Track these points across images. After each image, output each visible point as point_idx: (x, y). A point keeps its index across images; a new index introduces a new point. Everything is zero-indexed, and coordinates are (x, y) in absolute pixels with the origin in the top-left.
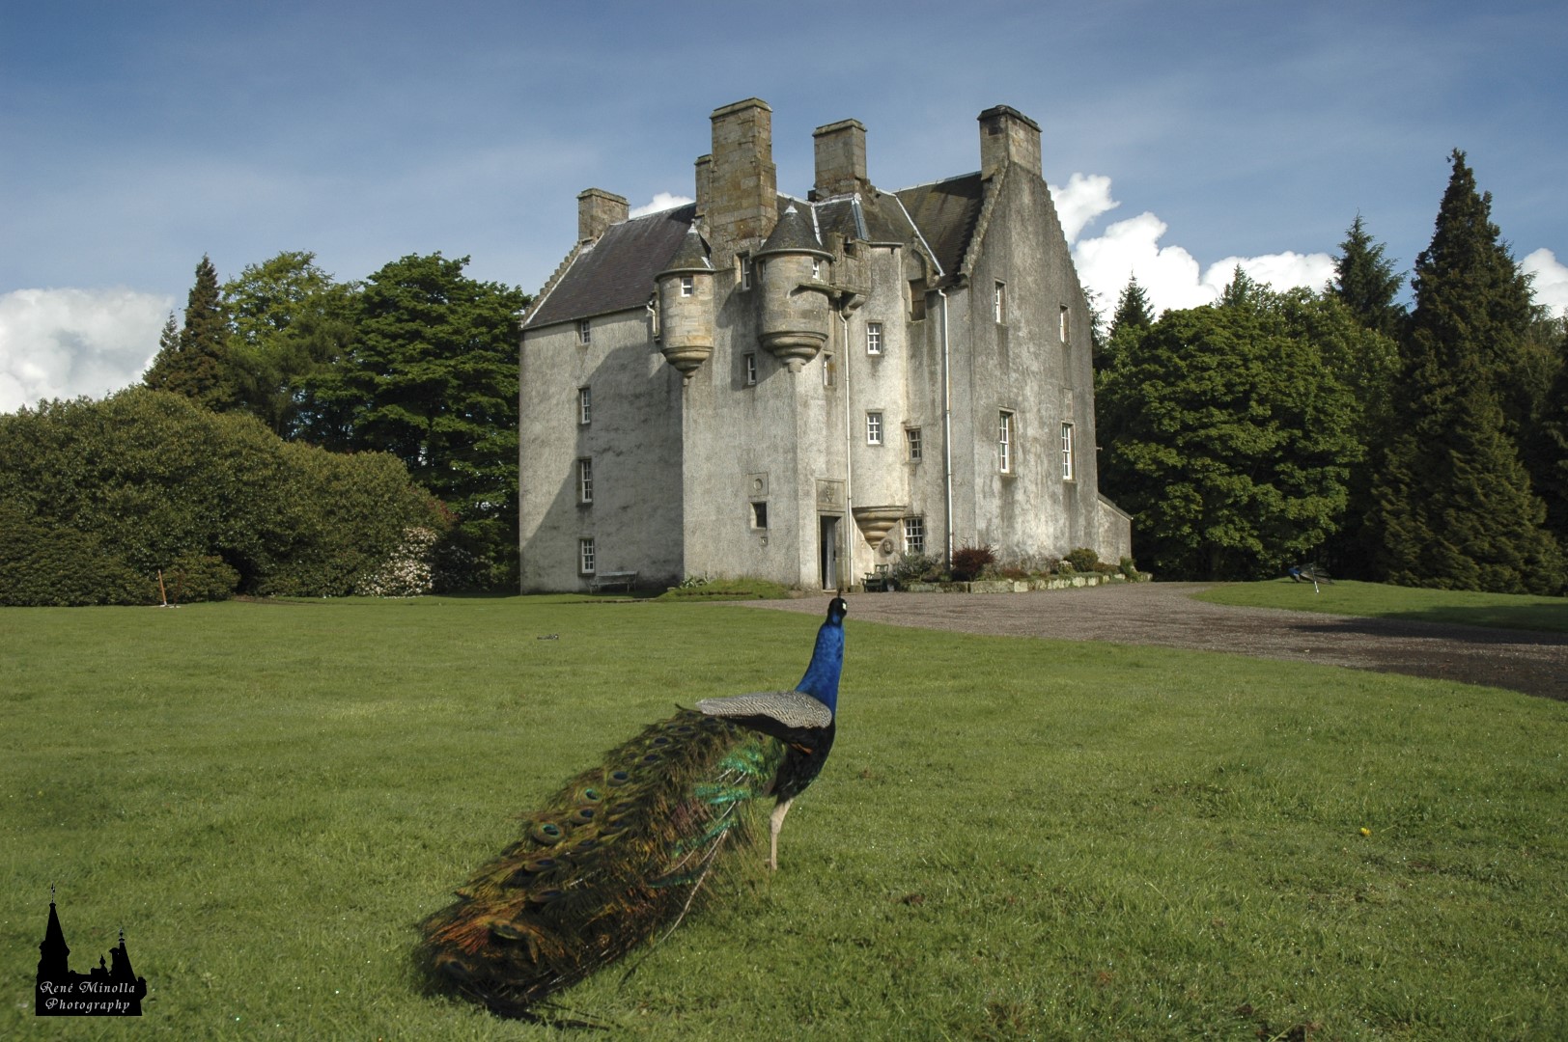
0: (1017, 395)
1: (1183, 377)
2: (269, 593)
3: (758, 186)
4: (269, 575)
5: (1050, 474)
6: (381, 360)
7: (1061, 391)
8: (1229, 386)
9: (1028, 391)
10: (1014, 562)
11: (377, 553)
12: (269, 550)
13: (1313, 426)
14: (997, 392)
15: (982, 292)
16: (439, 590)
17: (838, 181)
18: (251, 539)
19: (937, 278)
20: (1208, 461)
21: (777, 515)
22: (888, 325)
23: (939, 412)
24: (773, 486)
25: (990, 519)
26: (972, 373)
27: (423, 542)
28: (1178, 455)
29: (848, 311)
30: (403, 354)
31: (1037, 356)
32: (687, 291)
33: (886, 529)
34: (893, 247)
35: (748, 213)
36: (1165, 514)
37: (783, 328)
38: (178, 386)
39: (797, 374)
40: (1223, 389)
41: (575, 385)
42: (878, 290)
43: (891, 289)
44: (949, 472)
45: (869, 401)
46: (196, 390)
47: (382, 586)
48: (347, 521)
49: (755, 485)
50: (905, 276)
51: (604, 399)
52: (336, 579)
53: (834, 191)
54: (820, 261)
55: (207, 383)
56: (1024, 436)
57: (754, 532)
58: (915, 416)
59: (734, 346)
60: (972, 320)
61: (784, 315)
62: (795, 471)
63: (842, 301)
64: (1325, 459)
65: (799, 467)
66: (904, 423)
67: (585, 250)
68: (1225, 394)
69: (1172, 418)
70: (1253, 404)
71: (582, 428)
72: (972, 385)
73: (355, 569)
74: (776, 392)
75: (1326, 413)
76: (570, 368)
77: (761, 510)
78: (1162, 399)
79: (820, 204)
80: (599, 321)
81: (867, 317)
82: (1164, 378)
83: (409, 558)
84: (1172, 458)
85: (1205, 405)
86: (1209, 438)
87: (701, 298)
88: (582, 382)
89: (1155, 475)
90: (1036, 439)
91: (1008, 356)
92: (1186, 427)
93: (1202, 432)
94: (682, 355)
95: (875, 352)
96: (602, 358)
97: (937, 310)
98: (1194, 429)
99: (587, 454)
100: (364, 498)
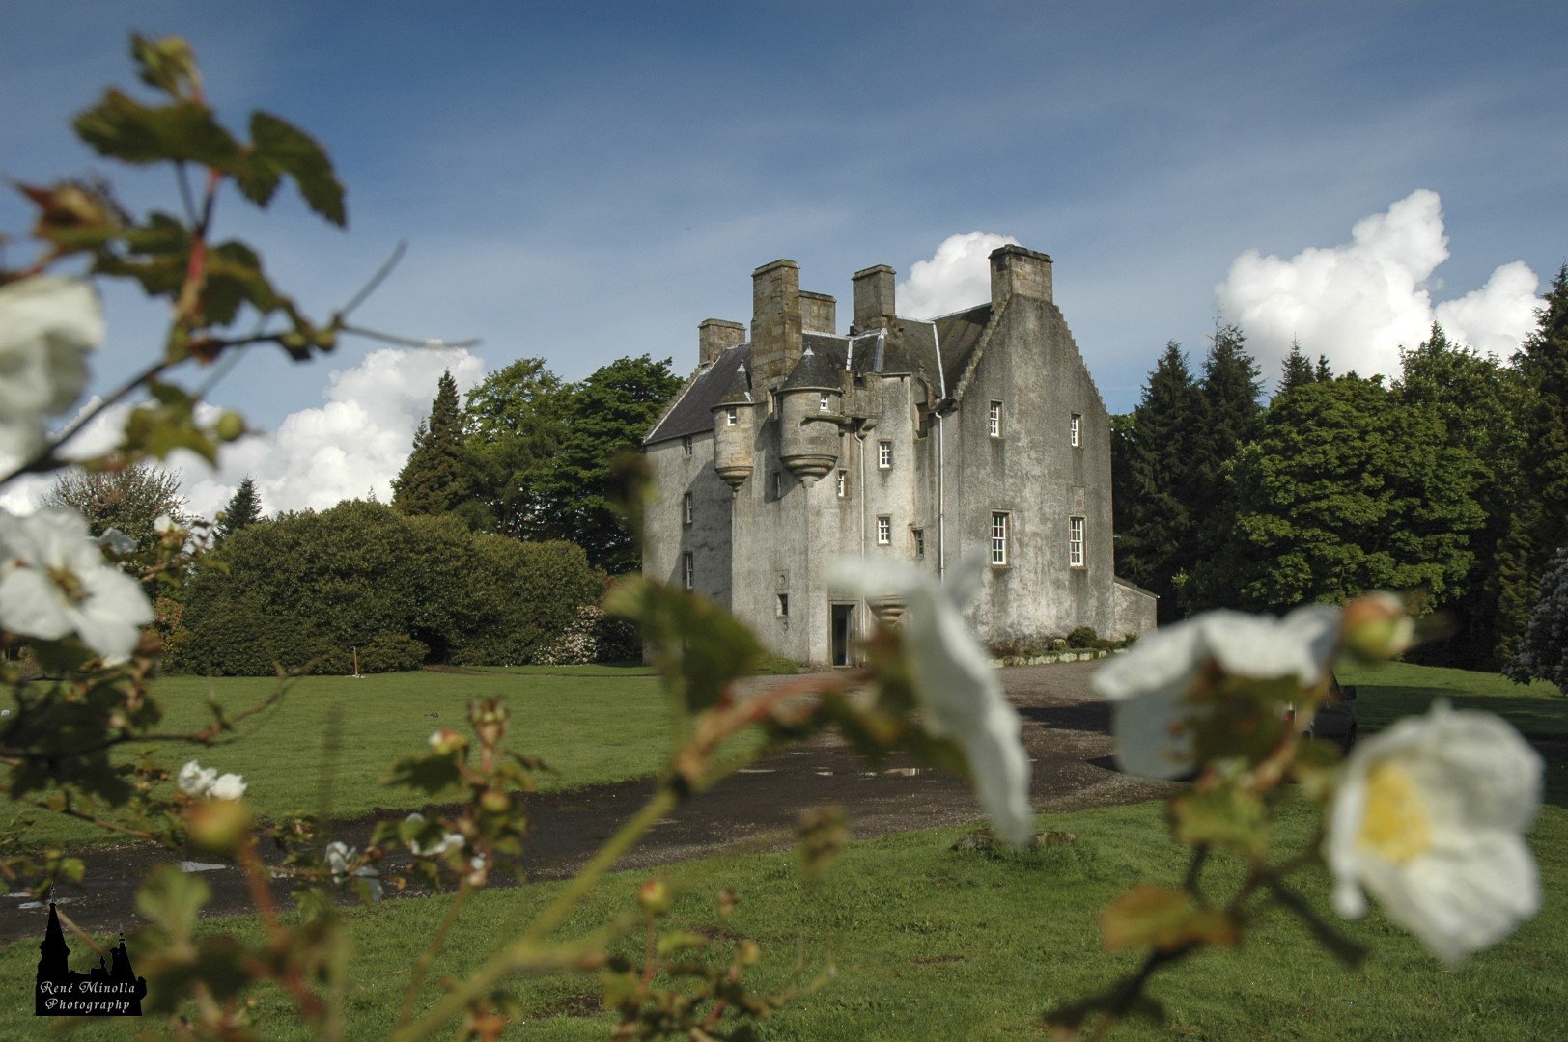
0: (1014, 497)
1: (1300, 451)
2: (460, 663)
3: (784, 333)
4: (460, 648)
5: (1053, 563)
6: (586, 456)
7: (1070, 489)
8: (1343, 459)
9: (1027, 493)
10: (1005, 641)
11: (553, 628)
12: (460, 628)
13: (1432, 495)
14: (989, 497)
15: (974, 412)
16: (603, 659)
17: (869, 318)
18: (443, 619)
19: (938, 401)
20: (1318, 531)
21: (794, 605)
22: (897, 443)
23: (936, 516)
24: (792, 581)
25: (979, 606)
26: (961, 483)
27: (592, 618)
28: (1291, 526)
29: (862, 433)
30: (605, 450)
31: (1039, 461)
32: (733, 421)
33: (897, 614)
34: (902, 377)
35: (776, 356)
36: (1277, 582)
37: (794, 452)
38: (423, 482)
39: (810, 489)
40: (1336, 461)
41: (682, 491)
42: (889, 414)
43: (900, 412)
44: (942, 566)
45: (880, 508)
46: (437, 486)
47: (554, 656)
48: (528, 601)
49: (780, 580)
50: (913, 400)
51: (702, 503)
52: (515, 651)
53: (867, 327)
54: (829, 395)
55: (446, 479)
56: (1022, 532)
57: (779, 618)
58: (919, 518)
59: (766, 466)
60: (961, 438)
61: (795, 442)
62: (807, 568)
63: (855, 425)
64: (1442, 525)
65: (810, 566)
66: (910, 525)
67: (704, 373)
68: (1339, 466)
69: (1287, 491)
70: (1365, 475)
71: (686, 526)
72: (960, 493)
73: (532, 642)
74: (795, 504)
75: (1444, 482)
76: (677, 477)
77: (784, 598)
78: (1278, 473)
79: (857, 338)
80: (699, 438)
81: (879, 437)
82: (1282, 452)
83: (581, 632)
84: (1283, 529)
85: (1318, 478)
86: (1319, 509)
87: (743, 426)
88: (686, 489)
89: (1267, 545)
90: (1036, 534)
91: (1003, 464)
92: (1299, 500)
93: (1313, 504)
94: (727, 474)
95: (887, 466)
96: (700, 468)
97: (935, 428)
98: (1306, 500)
99: (690, 549)
100: (545, 581)
